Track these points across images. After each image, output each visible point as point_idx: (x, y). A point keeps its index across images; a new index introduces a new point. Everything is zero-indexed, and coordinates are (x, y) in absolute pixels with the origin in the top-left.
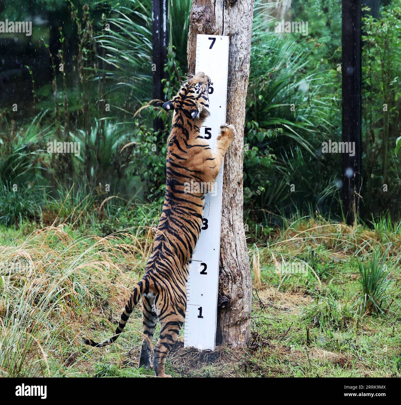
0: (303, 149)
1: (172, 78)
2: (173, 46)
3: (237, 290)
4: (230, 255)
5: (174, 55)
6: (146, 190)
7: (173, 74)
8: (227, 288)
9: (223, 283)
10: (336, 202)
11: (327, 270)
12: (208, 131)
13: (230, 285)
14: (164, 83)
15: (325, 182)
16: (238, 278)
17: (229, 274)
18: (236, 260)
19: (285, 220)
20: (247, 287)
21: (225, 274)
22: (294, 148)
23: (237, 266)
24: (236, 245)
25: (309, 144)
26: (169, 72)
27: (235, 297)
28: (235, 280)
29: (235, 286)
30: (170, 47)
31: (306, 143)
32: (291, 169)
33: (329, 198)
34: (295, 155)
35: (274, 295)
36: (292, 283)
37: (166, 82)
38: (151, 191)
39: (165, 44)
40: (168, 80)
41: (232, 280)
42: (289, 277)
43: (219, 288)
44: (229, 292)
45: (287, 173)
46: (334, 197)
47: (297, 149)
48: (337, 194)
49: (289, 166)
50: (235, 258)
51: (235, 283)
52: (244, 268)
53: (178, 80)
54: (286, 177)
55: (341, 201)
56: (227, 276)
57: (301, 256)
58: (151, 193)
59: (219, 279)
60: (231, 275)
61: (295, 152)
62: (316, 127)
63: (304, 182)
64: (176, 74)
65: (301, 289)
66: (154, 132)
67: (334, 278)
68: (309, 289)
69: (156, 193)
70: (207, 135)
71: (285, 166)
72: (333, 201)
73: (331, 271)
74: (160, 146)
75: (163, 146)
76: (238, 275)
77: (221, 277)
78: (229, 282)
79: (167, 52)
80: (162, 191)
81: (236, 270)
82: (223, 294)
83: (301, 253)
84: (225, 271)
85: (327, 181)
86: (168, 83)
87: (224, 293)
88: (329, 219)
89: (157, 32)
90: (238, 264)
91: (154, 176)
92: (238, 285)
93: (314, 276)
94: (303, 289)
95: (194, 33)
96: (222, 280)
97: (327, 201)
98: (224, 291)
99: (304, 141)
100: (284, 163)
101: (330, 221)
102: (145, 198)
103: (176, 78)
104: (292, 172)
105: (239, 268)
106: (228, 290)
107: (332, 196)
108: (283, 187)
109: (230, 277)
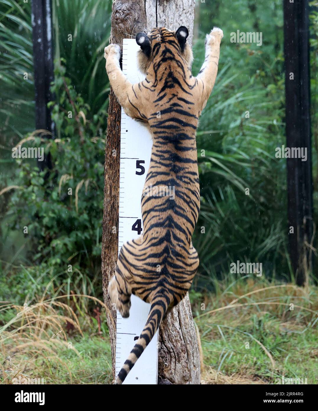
0: (236, 189)
1: (62, 101)
2: (62, 59)
3: (181, 371)
4: (172, 326)
5: (63, 70)
6: (30, 248)
7: (64, 95)
8: (169, 369)
9: (163, 363)
10: (281, 257)
11: (278, 345)
12: (141, 164)
13: (173, 364)
14: (52, 107)
15: (266, 230)
16: (182, 354)
17: (171, 350)
18: (180, 331)
19: (215, 281)
20: (194, 366)
21: (166, 350)
22: (224, 188)
23: (181, 340)
24: (179, 313)
25: (244, 182)
26: (57, 93)
27: (179, 380)
28: (179, 357)
29: (179, 366)
30: (58, 61)
31: (240, 182)
32: (220, 215)
33: (272, 251)
34: (226, 197)
35: (216, 378)
36: (236, 363)
37: (54, 105)
38: (39, 249)
39: (49, 57)
40: (56, 103)
41: (175, 358)
42: (231, 356)
43: (159, 369)
44: (171, 373)
45: (216, 222)
46: (278, 250)
47: (228, 189)
48: (281, 247)
49: (218, 211)
50: (178, 329)
51: (179, 361)
52: (190, 341)
53: (70, 102)
54: (214, 226)
55: (287, 256)
56: (169, 352)
57: (242, 328)
58: (38, 252)
59: (159, 357)
60: (174, 352)
61: (225, 193)
62: (252, 159)
63: (238, 231)
64: (68, 96)
65: (249, 371)
66: (39, 172)
67: (290, 355)
68: (258, 369)
69: (45, 251)
70: (139, 170)
71: (212, 212)
72: (276, 256)
73: (283, 347)
74: (48, 191)
75: (52, 191)
76: (182, 351)
77: (161, 354)
78: (171, 360)
79: (53, 66)
80: (53, 248)
81: (179, 345)
82: (164, 377)
83: (242, 325)
84: (165, 346)
85: (268, 230)
86: (57, 108)
87: (165, 375)
88: (273, 280)
89: (40, 40)
90: (182, 337)
91: (41, 230)
92: (184, 364)
93: (263, 352)
94: (251, 370)
95: (117, 37)
96: (163, 357)
97: (268, 256)
98: (165, 373)
99: (236, 179)
100: (211, 207)
101: (275, 282)
102: (30, 258)
103: (68, 101)
104: (222, 219)
105: (183, 341)
106: (170, 372)
107: (275, 250)
108: (210, 239)
109: (173, 354)
